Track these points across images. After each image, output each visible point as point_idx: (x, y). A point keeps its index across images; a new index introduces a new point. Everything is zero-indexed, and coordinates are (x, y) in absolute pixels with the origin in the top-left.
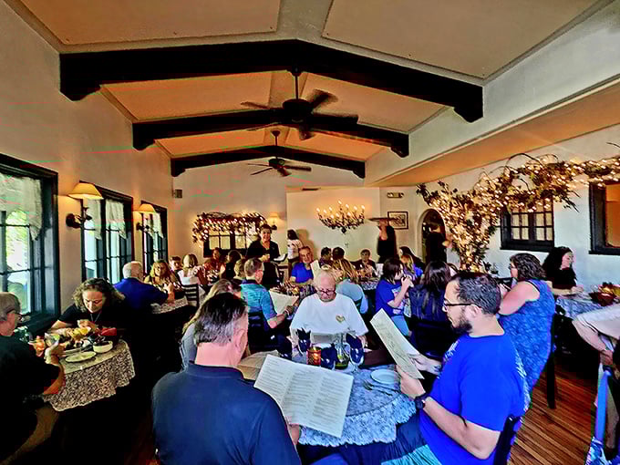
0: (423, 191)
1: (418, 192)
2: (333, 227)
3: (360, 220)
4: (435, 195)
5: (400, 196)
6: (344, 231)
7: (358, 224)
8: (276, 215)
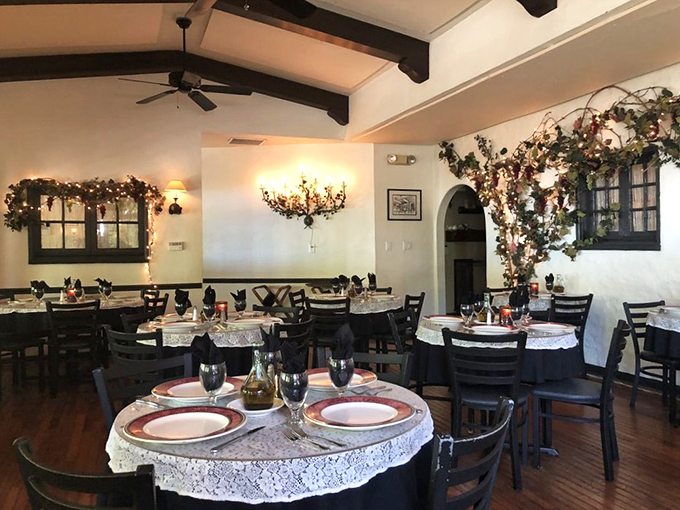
0: (449, 154)
1: (441, 156)
2: (289, 213)
3: (339, 203)
4: (470, 161)
5: (410, 160)
6: (309, 222)
7: (335, 209)
8: (179, 183)
